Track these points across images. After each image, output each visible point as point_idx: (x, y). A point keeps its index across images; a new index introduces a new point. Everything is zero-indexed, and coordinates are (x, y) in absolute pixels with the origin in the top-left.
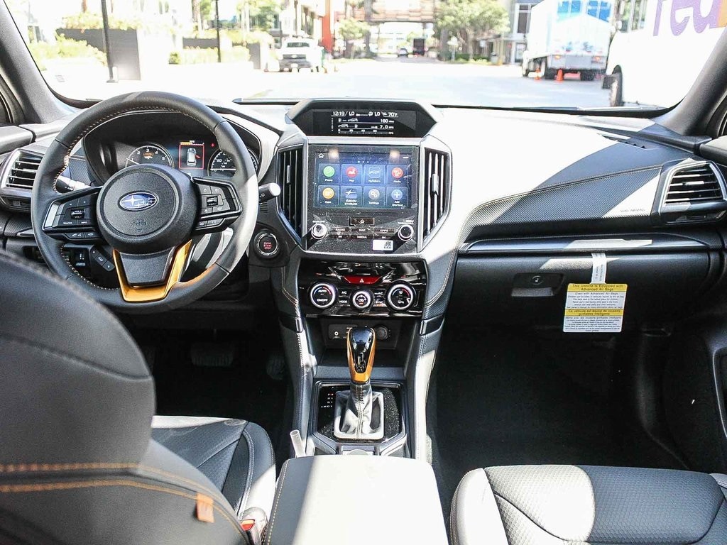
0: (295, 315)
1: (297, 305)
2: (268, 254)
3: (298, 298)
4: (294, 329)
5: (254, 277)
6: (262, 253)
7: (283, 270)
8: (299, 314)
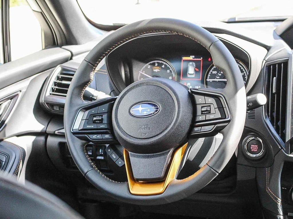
0: (278, 213)
1: (279, 204)
2: (254, 156)
3: (280, 197)
5: (241, 175)
6: (249, 154)
7: (267, 170)
8: (281, 213)
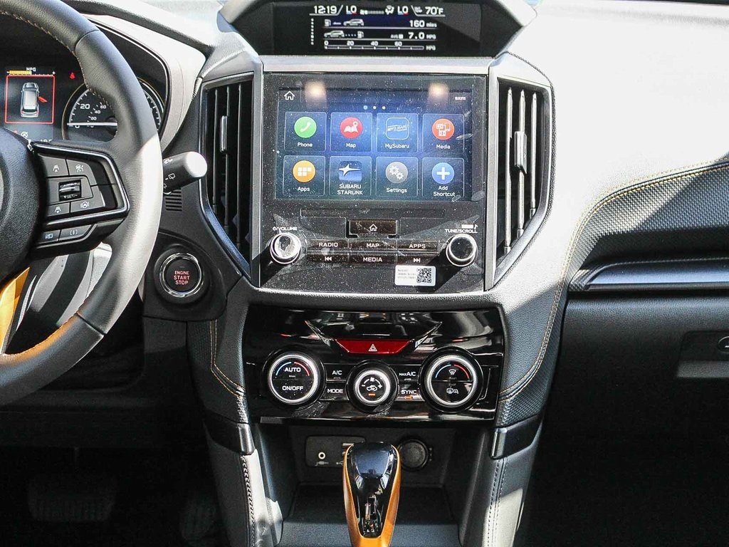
0: (238, 419)
1: (241, 399)
2: (183, 295)
3: (242, 384)
4: (237, 450)
5: (155, 340)
6: (171, 292)
7: (213, 327)
8: (245, 418)
